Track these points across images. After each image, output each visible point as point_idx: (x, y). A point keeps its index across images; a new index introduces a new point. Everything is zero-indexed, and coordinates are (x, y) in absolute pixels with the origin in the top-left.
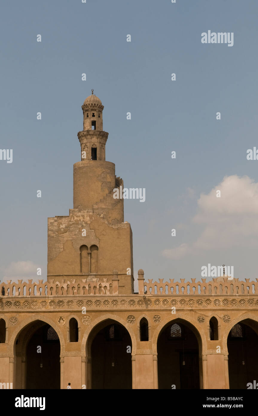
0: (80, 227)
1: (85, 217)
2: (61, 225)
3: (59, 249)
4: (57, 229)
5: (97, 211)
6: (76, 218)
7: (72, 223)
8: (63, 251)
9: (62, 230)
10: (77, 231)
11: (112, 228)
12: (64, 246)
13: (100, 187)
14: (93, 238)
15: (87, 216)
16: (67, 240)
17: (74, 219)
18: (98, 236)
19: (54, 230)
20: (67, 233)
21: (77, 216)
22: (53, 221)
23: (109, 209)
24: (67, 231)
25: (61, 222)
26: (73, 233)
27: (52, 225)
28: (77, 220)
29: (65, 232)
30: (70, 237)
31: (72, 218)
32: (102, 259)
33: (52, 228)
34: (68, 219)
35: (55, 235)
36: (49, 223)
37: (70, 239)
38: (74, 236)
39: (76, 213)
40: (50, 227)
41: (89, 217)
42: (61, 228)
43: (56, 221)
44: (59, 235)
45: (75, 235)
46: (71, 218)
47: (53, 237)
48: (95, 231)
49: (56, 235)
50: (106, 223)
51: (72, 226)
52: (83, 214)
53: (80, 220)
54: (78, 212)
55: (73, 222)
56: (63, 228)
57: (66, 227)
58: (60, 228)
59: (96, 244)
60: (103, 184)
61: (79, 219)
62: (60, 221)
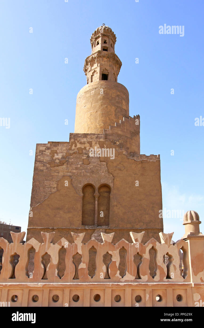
0: (85, 158)
1: (93, 145)
2: (55, 155)
3: (49, 189)
4: (50, 160)
5: (111, 137)
6: (79, 146)
7: (73, 152)
8: (55, 192)
9: (57, 161)
10: (80, 163)
11: (133, 161)
12: (58, 185)
13: (114, 112)
14: (103, 174)
15: (96, 143)
16: (64, 176)
17: (76, 146)
18: (112, 171)
19: (45, 161)
20: (64, 166)
21: (81, 143)
22: (44, 148)
23: (127, 137)
24: (64, 163)
25: (57, 151)
26: (74, 166)
27: (42, 154)
28: (81, 148)
29: (61, 163)
30: (68, 172)
31: (74, 145)
32: (116, 206)
33: (42, 158)
34: (67, 146)
35: (45, 168)
36: (38, 151)
37: (69, 174)
38: (74, 171)
39: (80, 138)
40: (39, 157)
41: (99, 144)
42: (56, 159)
43: (48, 148)
44: (52, 168)
45: (77, 168)
46: (71, 146)
47: (42, 171)
48: (107, 164)
49: (47, 168)
50: (124, 153)
51: (72, 157)
52: (91, 141)
53: (85, 148)
54: (83, 137)
55: (74, 150)
56: (58, 159)
57: (63, 157)
58: (54, 158)
59: (108, 183)
60: (118, 109)
61: (83, 147)
62: (55, 149)
